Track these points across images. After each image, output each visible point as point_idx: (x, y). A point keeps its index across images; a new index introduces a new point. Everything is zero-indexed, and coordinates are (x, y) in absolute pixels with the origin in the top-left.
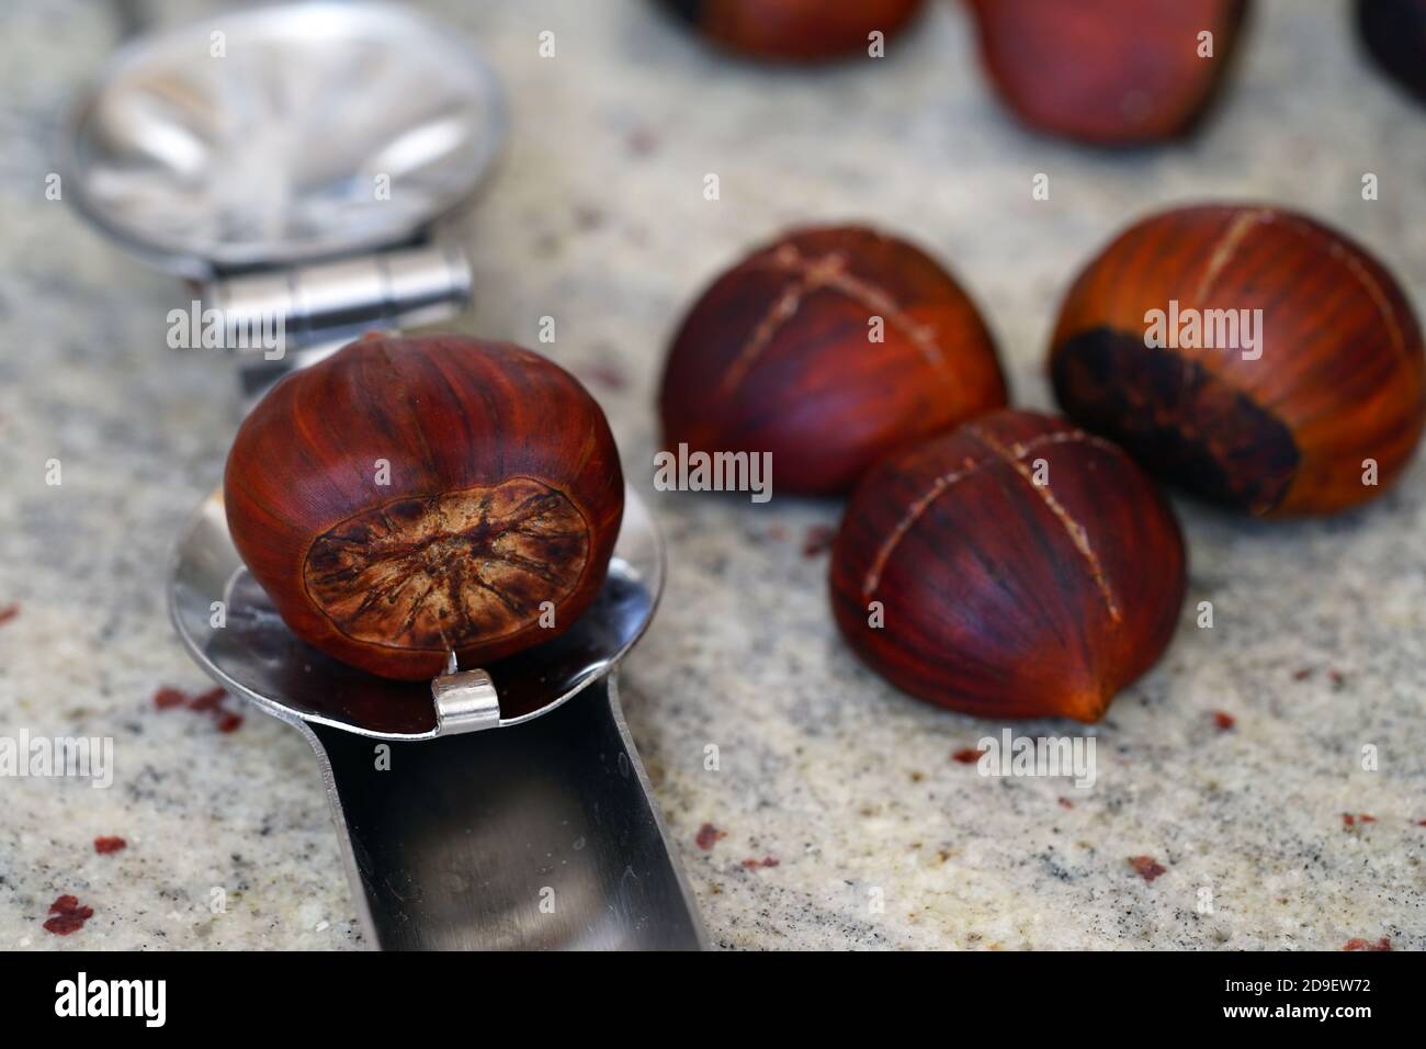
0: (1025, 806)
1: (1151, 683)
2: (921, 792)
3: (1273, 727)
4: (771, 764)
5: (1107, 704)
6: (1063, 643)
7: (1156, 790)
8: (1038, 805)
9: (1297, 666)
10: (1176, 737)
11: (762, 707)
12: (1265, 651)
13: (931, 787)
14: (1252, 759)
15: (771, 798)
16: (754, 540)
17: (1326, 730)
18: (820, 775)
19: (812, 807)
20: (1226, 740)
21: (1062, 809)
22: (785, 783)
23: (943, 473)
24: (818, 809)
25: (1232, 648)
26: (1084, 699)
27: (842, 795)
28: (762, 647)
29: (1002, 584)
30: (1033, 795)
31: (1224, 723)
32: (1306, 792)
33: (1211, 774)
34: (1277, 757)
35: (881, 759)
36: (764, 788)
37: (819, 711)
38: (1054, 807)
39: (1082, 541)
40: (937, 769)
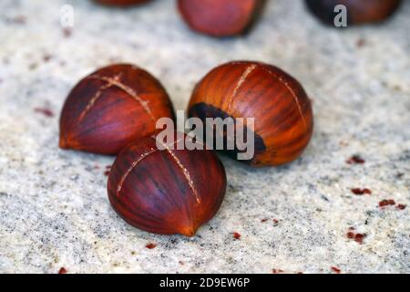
0: (168, 264)
1: (213, 222)
2: (134, 258)
3: (252, 238)
4: (86, 247)
5: (195, 230)
6: (180, 210)
7: (212, 259)
8: (172, 264)
9: (263, 218)
10: (220, 241)
11: (85, 228)
12: (253, 212)
13: (138, 256)
14: (245, 249)
15: (85, 259)
16: (89, 169)
17: (270, 240)
18: (102, 252)
19: (98, 263)
20: (237, 242)
21: (180, 265)
22: (90, 254)
23: (144, 152)
24: (100, 263)
25: (242, 211)
26: (188, 229)
27: (108, 258)
28: (87, 207)
29: (160, 191)
30: (171, 260)
31: (237, 236)
32: (261, 261)
33: (231, 254)
34: (253, 249)
35: (122, 246)
36: (82, 256)
37: (103, 229)
38: (177, 264)
39: (188, 176)
40: (140, 250)
